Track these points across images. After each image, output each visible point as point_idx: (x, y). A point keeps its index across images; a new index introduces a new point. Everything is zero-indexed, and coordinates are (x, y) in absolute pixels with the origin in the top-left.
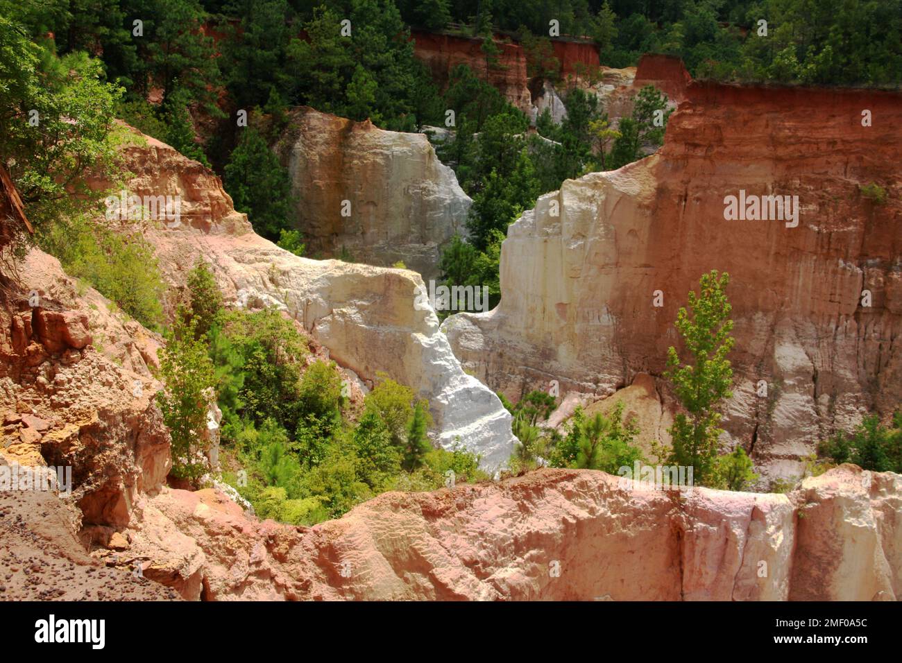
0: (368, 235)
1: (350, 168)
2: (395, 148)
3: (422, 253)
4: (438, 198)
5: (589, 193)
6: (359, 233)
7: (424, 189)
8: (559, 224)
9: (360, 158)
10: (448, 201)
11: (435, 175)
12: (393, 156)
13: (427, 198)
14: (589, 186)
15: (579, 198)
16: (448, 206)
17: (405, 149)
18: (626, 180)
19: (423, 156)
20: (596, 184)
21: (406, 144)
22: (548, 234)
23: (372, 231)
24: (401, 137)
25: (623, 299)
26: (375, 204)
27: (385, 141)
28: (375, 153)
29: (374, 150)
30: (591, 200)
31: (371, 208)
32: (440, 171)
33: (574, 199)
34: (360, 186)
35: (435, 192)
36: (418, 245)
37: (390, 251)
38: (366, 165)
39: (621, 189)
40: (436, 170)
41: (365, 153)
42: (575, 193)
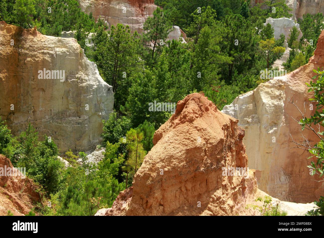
0: (38, 112)
1: (25, 64)
2: (57, 49)
3: (78, 124)
4: (89, 84)
5: (277, 93)
6: (31, 112)
7: (79, 78)
8: (256, 116)
9: (32, 56)
10: (95, 87)
11: (85, 68)
12: (56, 55)
13: (81, 85)
14: (276, 88)
15: (271, 97)
16: (95, 90)
17: (64, 50)
18: (295, 82)
19: (77, 55)
20: (280, 86)
21: (64, 45)
22: (248, 122)
23: (41, 109)
24: (59, 41)
25: (293, 164)
26: (43, 90)
27: (49, 44)
28: (43, 53)
29: (42, 51)
30: (279, 98)
31: (41, 93)
32: (88, 65)
33: (268, 97)
34: (33, 77)
35: (87, 81)
36: (75, 118)
37: (55, 123)
38: (37, 62)
39: (294, 89)
40: (85, 64)
41: (36, 53)
42: (267, 93)
